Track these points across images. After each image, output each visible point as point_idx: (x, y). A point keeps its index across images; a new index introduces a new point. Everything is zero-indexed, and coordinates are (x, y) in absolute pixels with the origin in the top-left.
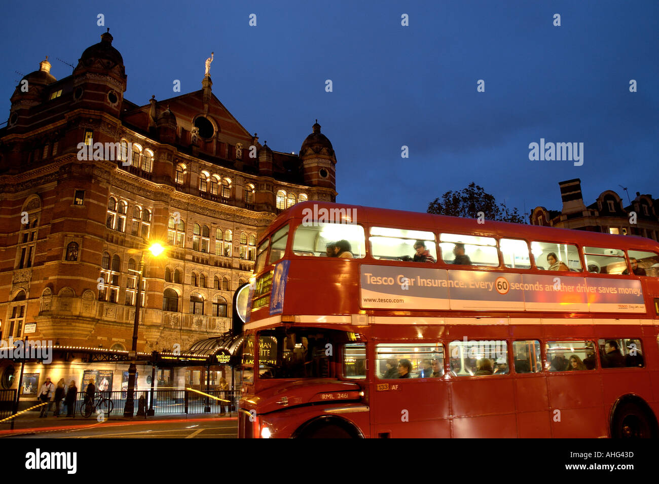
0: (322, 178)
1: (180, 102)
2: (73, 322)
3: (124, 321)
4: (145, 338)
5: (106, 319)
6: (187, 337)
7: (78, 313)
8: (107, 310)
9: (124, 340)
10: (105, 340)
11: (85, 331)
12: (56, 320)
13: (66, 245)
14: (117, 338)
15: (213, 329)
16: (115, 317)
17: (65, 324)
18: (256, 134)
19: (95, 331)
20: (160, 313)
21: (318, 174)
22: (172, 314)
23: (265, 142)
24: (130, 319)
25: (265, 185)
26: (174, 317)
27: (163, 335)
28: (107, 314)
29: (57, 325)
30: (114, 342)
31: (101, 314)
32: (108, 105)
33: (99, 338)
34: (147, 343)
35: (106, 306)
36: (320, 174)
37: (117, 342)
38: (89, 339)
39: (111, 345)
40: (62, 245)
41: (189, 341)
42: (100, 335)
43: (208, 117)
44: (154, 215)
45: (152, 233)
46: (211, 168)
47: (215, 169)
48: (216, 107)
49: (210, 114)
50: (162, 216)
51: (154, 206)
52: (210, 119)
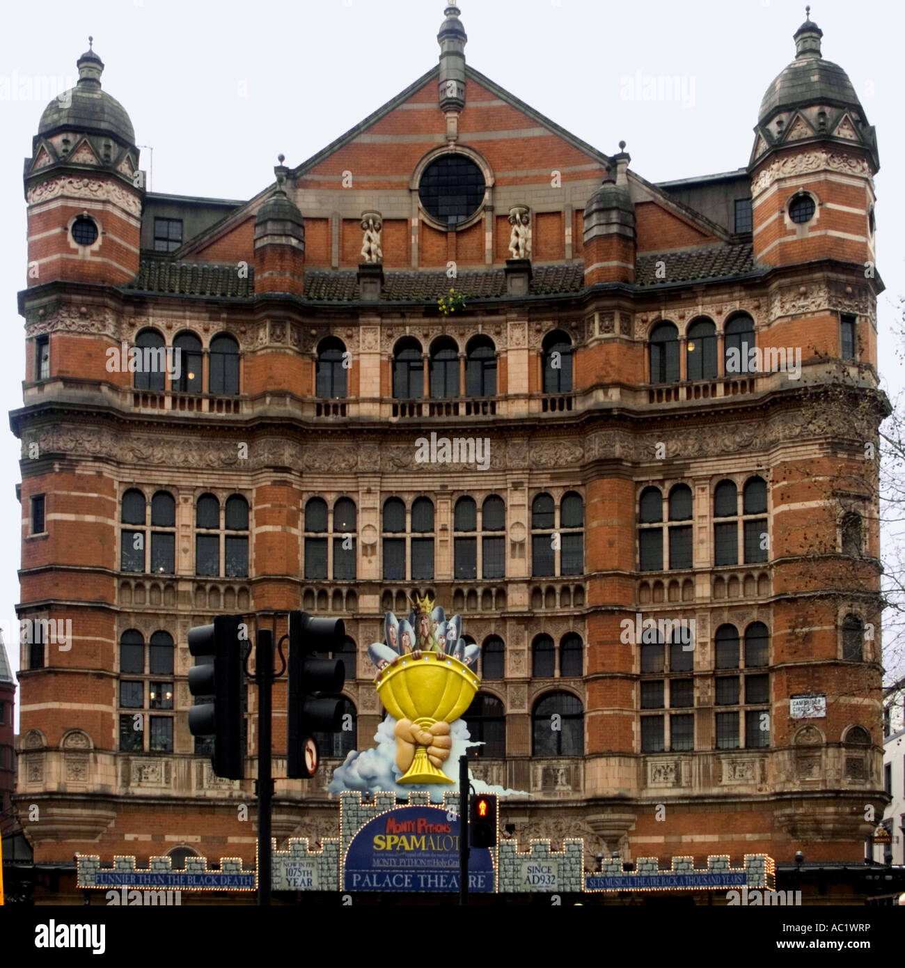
1: (365, 139)
3: (194, 793)
5: (138, 791)
8: (140, 770)
9: (199, 839)
10: (145, 842)
14: (177, 834)
16: (164, 785)
19: (116, 823)
24: (205, 785)
27: (307, 820)
28: (140, 780)
30: (171, 843)
31: (126, 782)
33: (129, 837)
35: (136, 762)
37: (178, 843)
38: (101, 841)
42: (131, 831)
43: (459, 150)
44: (254, 508)
45: (254, 557)
46: (426, 321)
47: (437, 320)
48: (485, 104)
49: (465, 138)
50: (268, 505)
51: (253, 482)
52: (466, 152)
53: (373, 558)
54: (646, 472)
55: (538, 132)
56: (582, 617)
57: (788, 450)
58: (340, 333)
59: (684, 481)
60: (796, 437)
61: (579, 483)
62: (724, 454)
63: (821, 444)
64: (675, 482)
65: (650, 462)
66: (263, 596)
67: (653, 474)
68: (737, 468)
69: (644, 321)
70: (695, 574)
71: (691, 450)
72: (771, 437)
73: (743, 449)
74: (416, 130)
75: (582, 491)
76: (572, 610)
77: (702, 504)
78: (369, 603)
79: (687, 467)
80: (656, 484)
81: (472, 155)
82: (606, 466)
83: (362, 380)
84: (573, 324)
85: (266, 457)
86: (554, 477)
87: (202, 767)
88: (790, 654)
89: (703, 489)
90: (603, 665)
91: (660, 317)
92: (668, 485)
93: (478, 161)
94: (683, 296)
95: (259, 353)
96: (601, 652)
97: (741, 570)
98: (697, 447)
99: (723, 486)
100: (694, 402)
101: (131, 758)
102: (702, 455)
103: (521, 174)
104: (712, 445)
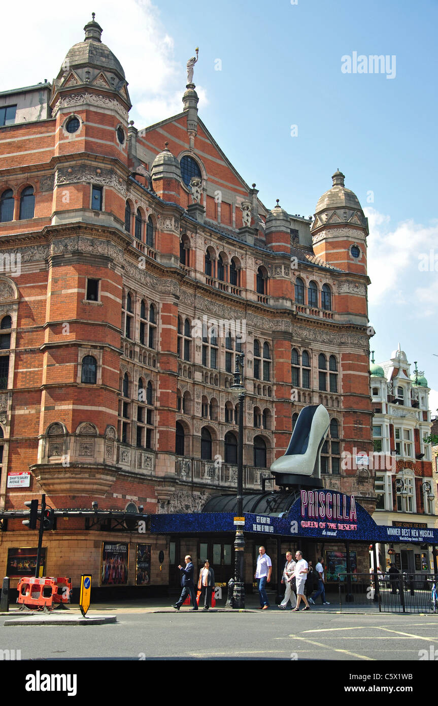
0: (352, 260)
2: (98, 473)
4: (156, 494)
5: (123, 468)
6: (198, 493)
7: (101, 461)
8: (122, 454)
9: (137, 498)
10: (120, 499)
11: (105, 485)
12: (75, 470)
13: (80, 360)
14: (131, 495)
15: (225, 482)
16: (129, 464)
17: (87, 475)
18: (254, 185)
20: (174, 457)
21: (348, 253)
22: (183, 460)
23: (278, 201)
24: (143, 467)
25: (283, 267)
26: (186, 464)
28: (123, 460)
29: (77, 476)
30: (128, 500)
31: (118, 460)
32: (117, 147)
33: (115, 495)
34: (158, 502)
35: (121, 449)
36: (350, 254)
37: (131, 501)
38: (106, 497)
39: (125, 505)
40: (76, 361)
41: (200, 498)
42: (115, 492)
43: (194, 156)
44: (161, 314)
45: (160, 339)
46: (218, 242)
47: (221, 243)
48: (203, 139)
49: (197, 151)
50: (172, 315)
51: (161, 299)
52: (197, 159)
53: (200, 353)
54: (296, 341)
55: (223, 163)
56: (273, 402)
57: (352, 349)
58: (189, 233)
59: (308, 349)
60: (355, 344)
61: (271, 339)
62: (323, 342)
63: (364, 350)
64: (305, 349)
65: (297, 338)
66: (168, 363)
67: (298, 343)
68: (328, 350)
69: (294, 274)
70: (313, 392)
71: (311, 337)
72: (343, 340)
73: (330, 342)
74: (178, 137)
75: (271, 343)
76: (267, 398)
77: (315, 362)
78: (198, 376)
79: (310, 344)
80: (297, 348)
81: (199, 162)
82: (287, 335)
83: (197, 261)
84: (270, 266)
85: (172, 289)
86: (262, 334)
87: (141, 455)
88: (355, 435)
89: (315, 355)
90: (286, 427)
91: (300, 275)
92: (302, 349)
93: (201, 165)
94: (309, 269)
95: (165, 232)
96: (286, 421)
97: (330, 394)
98: (314, 336)
99: (322, 356)
100: (311, 316)
101: (120, 446)
102: (315, 340)
103: (216, 179)
104: (319, 337)
